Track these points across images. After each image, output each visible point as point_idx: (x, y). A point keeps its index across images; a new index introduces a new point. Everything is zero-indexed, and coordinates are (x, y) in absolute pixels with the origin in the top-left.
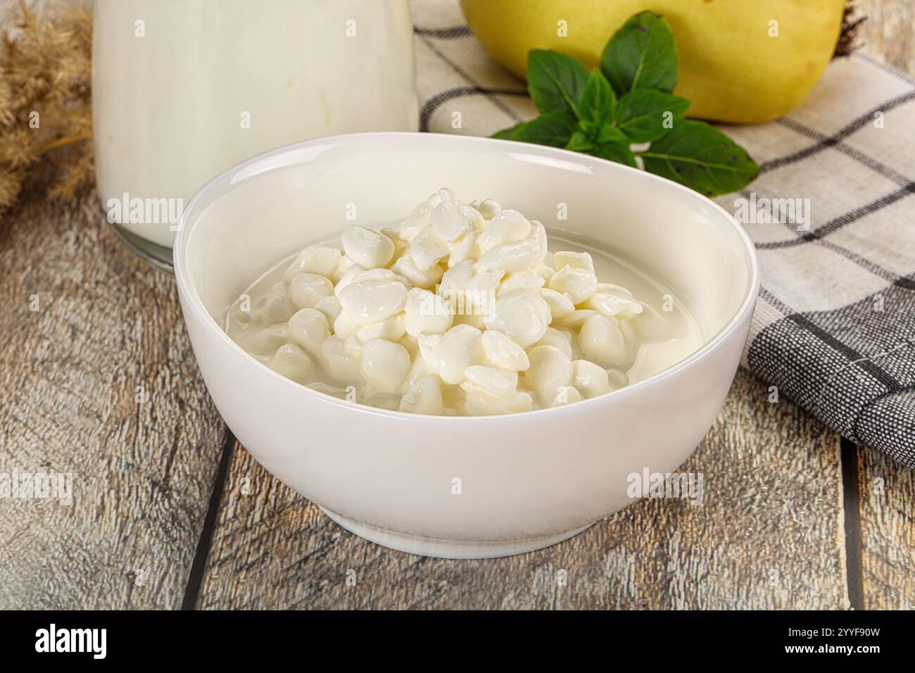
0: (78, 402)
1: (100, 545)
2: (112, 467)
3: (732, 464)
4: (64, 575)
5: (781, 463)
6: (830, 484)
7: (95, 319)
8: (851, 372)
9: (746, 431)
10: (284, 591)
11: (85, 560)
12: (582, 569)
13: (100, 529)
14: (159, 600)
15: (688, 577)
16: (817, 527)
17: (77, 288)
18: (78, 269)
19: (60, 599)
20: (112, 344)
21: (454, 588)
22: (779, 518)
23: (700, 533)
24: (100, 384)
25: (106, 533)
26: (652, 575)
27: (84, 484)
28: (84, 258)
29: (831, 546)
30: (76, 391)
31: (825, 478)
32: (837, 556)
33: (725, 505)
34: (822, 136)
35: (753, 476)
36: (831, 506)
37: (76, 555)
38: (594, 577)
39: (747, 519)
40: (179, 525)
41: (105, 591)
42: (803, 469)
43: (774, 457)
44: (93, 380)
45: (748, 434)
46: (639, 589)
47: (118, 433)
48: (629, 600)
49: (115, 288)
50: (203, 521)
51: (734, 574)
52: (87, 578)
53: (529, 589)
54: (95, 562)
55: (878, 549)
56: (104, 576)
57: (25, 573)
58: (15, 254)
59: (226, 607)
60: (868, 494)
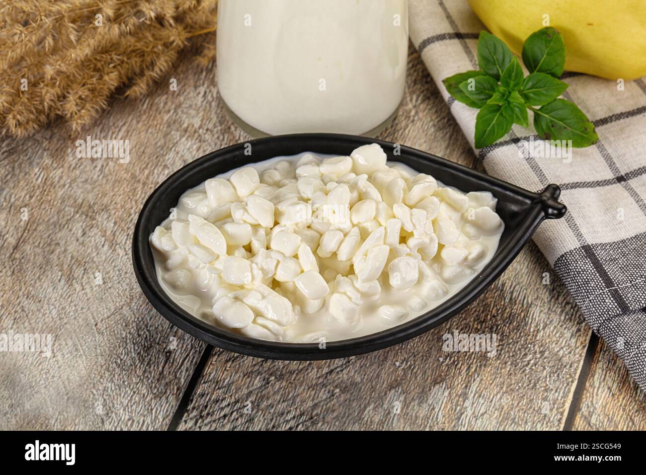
1: (157, 328)
3: (526, 335)
4: (132, 346)
5: (554, 339)
6: (576, 360)
8: (604, 296)
9: (541, 311)
10: (248, 380)
11: (146, 337)
12: (417, 395)
14: (179, 373)
15: (474, 413)
16: (558, 390)
17: (195, 132)
18: (200, 117)
19: (126, 364)
21: (342, 395)
22: (539, 380)
23: (491, 382)
25: (163, 320)
26: (454, 407)
28: (205, 109)
29: (562, 405)
31: (575, 355)
32: (562, 414)
33: (511, 364)
35: (534, 346)
36: (571, 377)
38: (421, 402)
39: (520, 377)
41: (151, 362)
42: (565, 346)
43: (551, 334)
45: (542, 314)
46: (444, 416)
48: (435, 423)
49: (216, 136)
51: (500, 416)
52: (144, 351)
53: (383, 404)
54: (152, 340)
55: (587, 413)
56: (154, 351)
57: (112, 341)
58: (167, 98)
59: (214, 386)
60: (595, 372)
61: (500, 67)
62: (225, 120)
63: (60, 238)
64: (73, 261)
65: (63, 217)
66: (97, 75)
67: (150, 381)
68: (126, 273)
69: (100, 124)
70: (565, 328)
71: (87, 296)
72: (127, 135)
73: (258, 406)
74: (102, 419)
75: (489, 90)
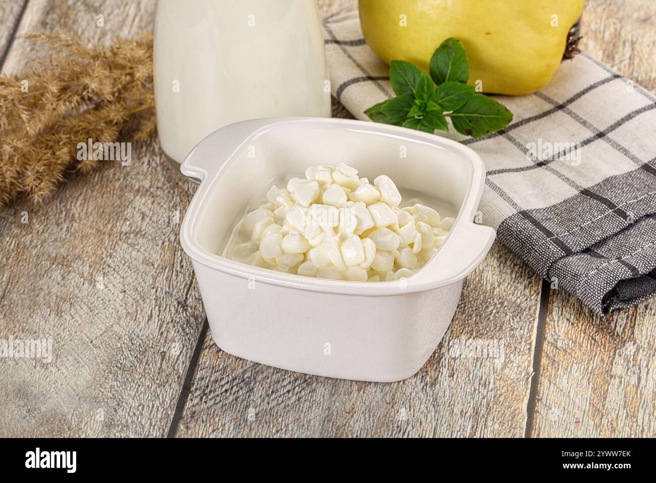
0: (142, 257)
1: (148, 336)
2: (158, 294)
3: (483, 293)
4: (129, 352)
5: (510, 292)
6: (533, 304)
7: (155, 209)
8: (547, 244)
9: (493, 274)
10: (241, 362)
11: (140, 345)
13: (149, 328)
14: (176, 366)
16: (523, 328)
17: (147, 191)
18: (148, 180)
19: (126, 366)
20: (163, 224)
22: (503, 323)
23: (461, 331)
24: (155, 247)
25: (152, 330)
27: (142, 303)
28: (152, 173)
29: (528, 338)
30: (142, 250)
31: (531, 301)
32: (530, 344)
33: (476, 315)
34: (557, 103)
35: (493, 300)
36: (531, 316)
37: (135, 342)
39: (486, 324)
40: (190, 326)
41: (149, 362)
42: (521, 296)
43: (506, 289)
44: (151, 244)
45: (494, 276)
47: (162, 274)
49: (167, 191)
50: (203, 324)
52: (140, 354)
54: (145, 346)
55: (553, 340)
56: (149, 353)
57: (109, 351)
58: (115, 171)
59: (210, 371)
60: (552, 310)
61: (413, 87)
62: (172, 178)
63: (42, 284)
64: (59, 299)
65: (41, 269)
66: (50, 152)
67: (151, 375)
68: (109, 301)
69: (58, 198)
70: (518, 283)
71: (77, 322)
72: (85, 202)
73: (255, 379)
74: (115, 409)
75: (407, 107)
